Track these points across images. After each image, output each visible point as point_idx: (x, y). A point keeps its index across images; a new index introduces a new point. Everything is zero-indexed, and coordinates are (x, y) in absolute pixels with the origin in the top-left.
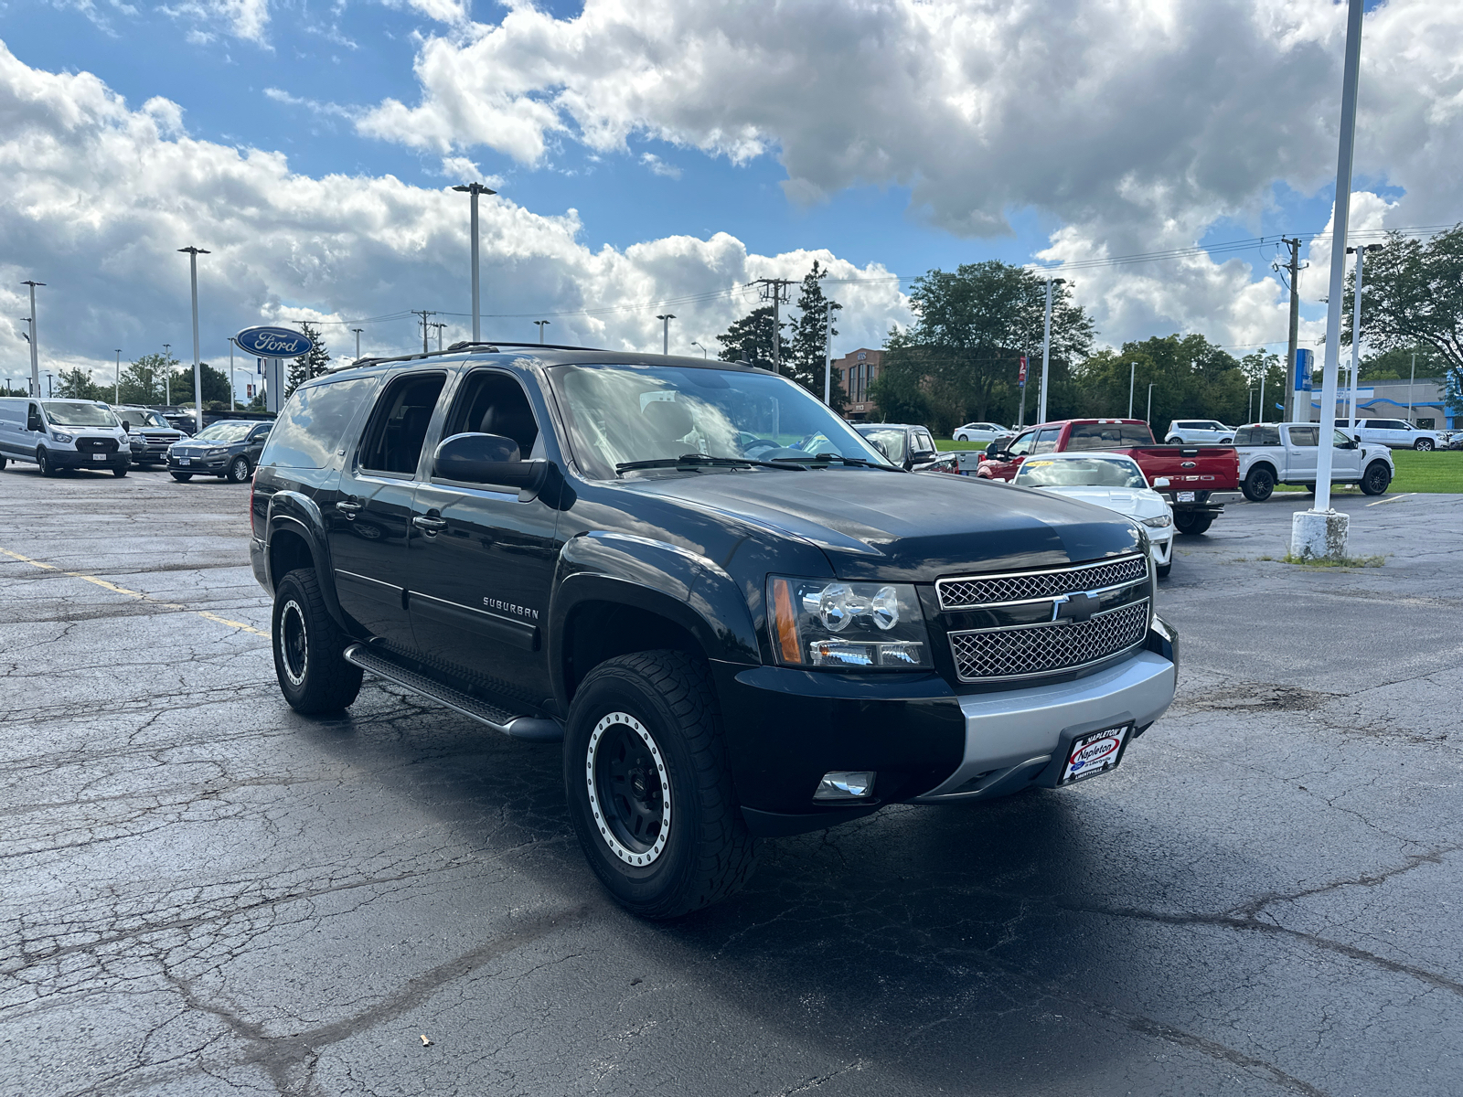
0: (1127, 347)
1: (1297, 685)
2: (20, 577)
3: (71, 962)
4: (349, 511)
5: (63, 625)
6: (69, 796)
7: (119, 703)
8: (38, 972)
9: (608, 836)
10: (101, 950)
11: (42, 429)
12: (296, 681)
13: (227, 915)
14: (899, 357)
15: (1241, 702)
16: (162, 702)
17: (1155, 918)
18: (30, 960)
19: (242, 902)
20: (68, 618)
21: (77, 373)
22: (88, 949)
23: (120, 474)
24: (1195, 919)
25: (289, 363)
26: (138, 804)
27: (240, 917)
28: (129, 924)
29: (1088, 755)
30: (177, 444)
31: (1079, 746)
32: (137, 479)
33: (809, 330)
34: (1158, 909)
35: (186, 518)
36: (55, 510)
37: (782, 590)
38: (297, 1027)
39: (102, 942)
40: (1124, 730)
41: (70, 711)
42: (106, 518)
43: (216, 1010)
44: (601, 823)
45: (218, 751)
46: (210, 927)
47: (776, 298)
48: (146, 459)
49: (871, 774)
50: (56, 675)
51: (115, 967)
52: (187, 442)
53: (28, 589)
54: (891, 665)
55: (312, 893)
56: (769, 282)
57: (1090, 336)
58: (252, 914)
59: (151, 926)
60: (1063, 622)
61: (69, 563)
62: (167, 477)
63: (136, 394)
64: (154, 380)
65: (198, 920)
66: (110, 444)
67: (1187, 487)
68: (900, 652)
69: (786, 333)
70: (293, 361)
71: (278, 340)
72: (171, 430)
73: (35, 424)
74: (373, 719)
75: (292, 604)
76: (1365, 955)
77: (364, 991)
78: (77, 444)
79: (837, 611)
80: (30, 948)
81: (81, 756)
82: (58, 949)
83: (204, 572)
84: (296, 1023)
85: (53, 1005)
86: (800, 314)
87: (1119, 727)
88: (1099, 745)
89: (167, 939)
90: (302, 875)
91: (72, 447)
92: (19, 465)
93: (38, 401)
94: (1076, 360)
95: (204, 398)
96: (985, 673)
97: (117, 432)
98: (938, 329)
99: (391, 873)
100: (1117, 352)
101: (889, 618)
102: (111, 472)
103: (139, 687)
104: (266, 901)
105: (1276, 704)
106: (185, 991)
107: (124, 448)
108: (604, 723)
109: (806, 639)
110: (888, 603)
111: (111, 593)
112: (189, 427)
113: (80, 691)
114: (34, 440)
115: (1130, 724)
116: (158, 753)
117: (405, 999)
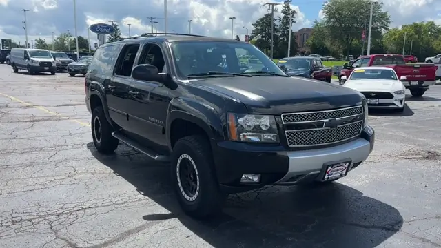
0: (404, 27)
1: (437, 151)
2: (20, 108)
3: (25, 224)
4: (112, 88)
5: (32, 123)
6: (29, 176)
7: (46, 148)
8: (16, 226)
9: (184, 193)
10: (33, 221)
11: (28, 59)
12: (99, 142)
13: (71, 212)
14: (317, 31)
15: (414, 156)
16: (58, 148)
17: (361, 226)
18: (14, 223)
19: (75, 209)
20: (34, 121)
21: (40, 40)
22: (30, 220)
23: (53, 74)
24: (373, 227)
25: (107, 36)
26: (49, 179)
27: (75, 213)
28: (43, 214)
29: (334, 171)
30: (71, 64)
31: (330, 168)
32: (58, 75)
33: (285, 21)
34: (362, 223)
35: (73, 88)
36: (33, 86)
37: (231, 116)
38: (86, 245)
39: (34, 218)
40: (348, 164)
41: (31, 150)
42: (48, 88)
43: (64, 239)
44: (181, 189)
45: (74, 163)
46: (65, 216)
47: (273, 10)
48: (61, 69)
49: (260, 175)
50: (28, 139)
51: (37, 226)
52: (74, 63)
53: (22, 111)
54: (266, 141)
55: (96, 207)
56: (270, 4)
57: (389, 22)
58: (78, 212)
59: (48, 215)
60: (327, 128)
61: (35, 103)
62: (68, 74)
63: (60, 46)
64: (65, 42)
65: (62, 213)
66: (49, 64)
67: (415, 79)
68: (270, 137)
69: (277, 23)
70: (109, 35)
71: (103, 28)
72: (69, 59)
73: (26, 57)
74: (124, 155)
75: (97, 117)
76: (428, 241)
77: (107, 236)
78: (40, 64)
79: (250, 124)
80: (14, 219)
81: (33, 164)
82: (22, 220)
83: (76, 107)
84: (86, 244)
85: (19, 235)
86: (282, 15)
87: (346, 163)
88: (338, 168)
89: (53, 218)
90: (94, 202)
91: (38, 65)
92: (22, 71)
93: (28, 50)
94: (384, 31)
95: (79, 48)
96: (298, 144)
97: (52, 60)
98: (332, 20)
99: (121, 202)
100: (400, 28)
101: (267, 126)
102: (50, 73)
103: (52, 143)
104: (83, 209)
105: (427, 157)
106: (56, 234)
107: (54, 65)
108: (181, 158)
109: (239, 133)
110: (266, 121)
111: (47, 113)
112: (74, 58)
113: (34, 144)
114: (26, 62)
115: (350, 162)
116: (56, 164)
117: (118, 239)
